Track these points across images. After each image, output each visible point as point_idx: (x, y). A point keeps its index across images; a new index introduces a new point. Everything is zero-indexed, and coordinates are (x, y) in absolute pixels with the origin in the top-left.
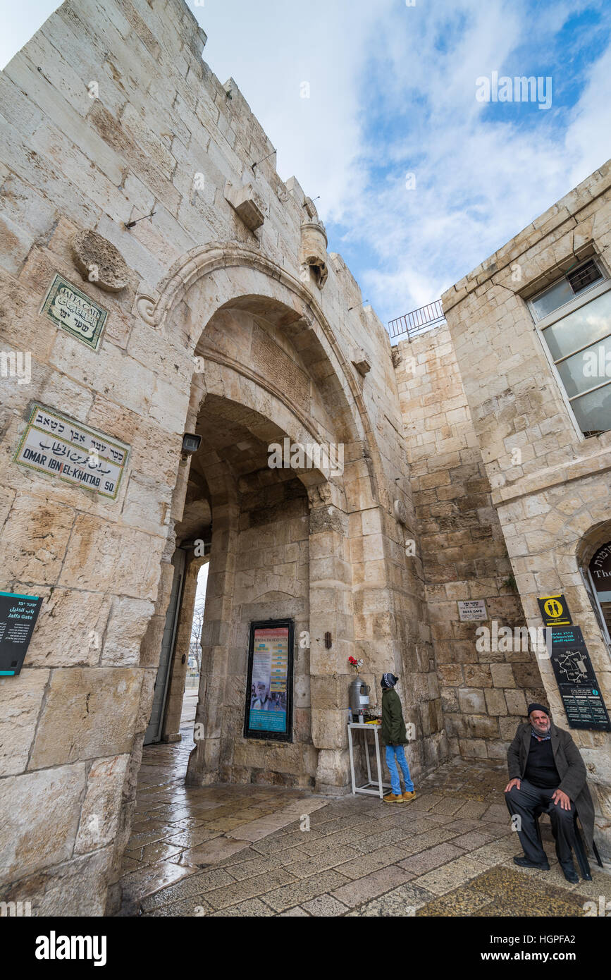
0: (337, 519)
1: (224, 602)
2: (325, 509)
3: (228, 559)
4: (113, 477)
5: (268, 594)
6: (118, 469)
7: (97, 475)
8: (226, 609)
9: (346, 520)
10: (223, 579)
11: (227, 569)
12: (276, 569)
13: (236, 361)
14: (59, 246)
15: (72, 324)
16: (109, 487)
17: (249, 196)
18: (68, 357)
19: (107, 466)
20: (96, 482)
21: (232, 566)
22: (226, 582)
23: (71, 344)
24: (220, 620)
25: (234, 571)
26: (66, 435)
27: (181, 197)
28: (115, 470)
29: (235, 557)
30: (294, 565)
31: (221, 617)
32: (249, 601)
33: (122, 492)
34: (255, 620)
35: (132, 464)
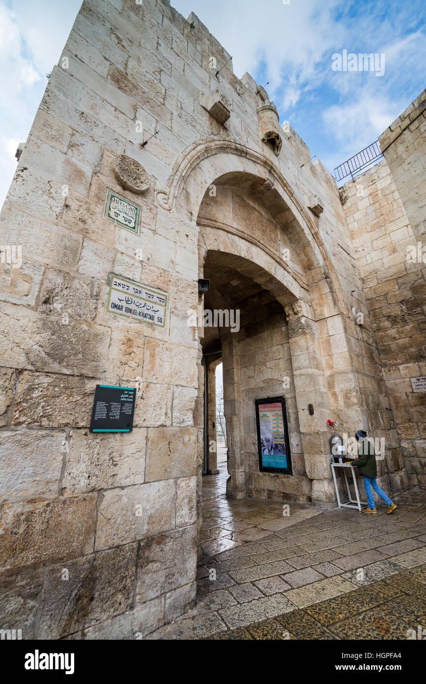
0: (308, 326)
1: (235, 388)
2: (299, 319)
3: (234, 359)
4: (160, 314)
5: (264, 381)
6: (163, 308)
7: (152, 313)
8: (238, 392)
9: (315, 326)
10: (233, 373)
11: (234, 367)
12: (268, 364)
13: (223, 224)
14: (106, 171)
15: (122, 220)
16: (160, 320)
17: (218, 99)
18: (124, 242)
19: (156, 307)
20: (152, 318)
21: (238, 364)
22: (235, 375)
23: (124, 233)
24: (234, 400)
25: (239, 367)
26: (131, 291)
27: (172, 114)
28: (161, 309)
29: (239, 358)
30: (280, 360)
31: (235, 397)
32: (252, 387)
33: (167, 322)
34: (257, 398)
35: (170, 304)
